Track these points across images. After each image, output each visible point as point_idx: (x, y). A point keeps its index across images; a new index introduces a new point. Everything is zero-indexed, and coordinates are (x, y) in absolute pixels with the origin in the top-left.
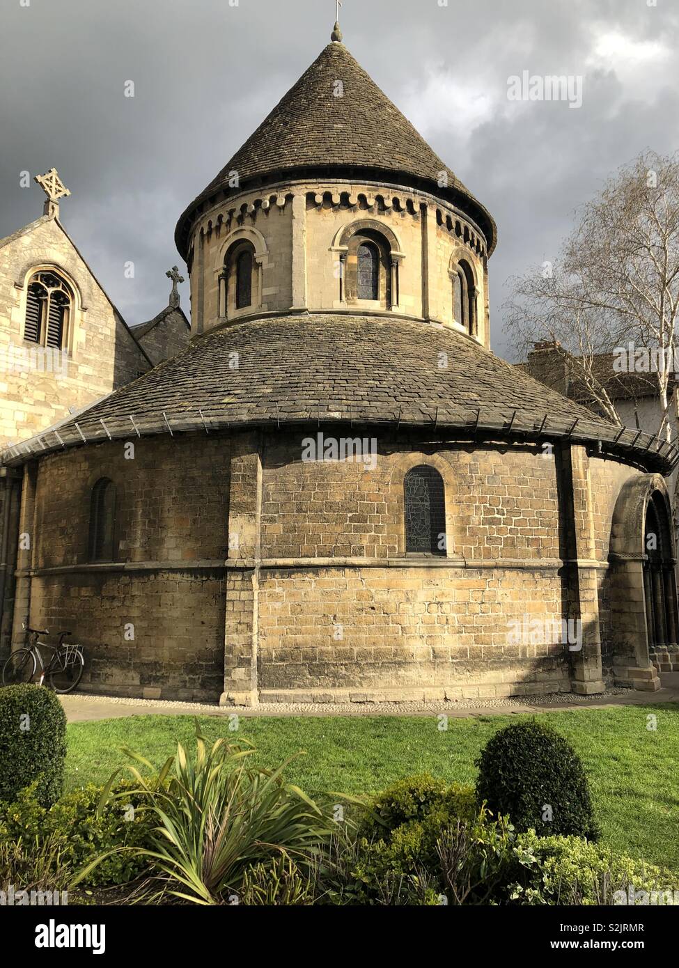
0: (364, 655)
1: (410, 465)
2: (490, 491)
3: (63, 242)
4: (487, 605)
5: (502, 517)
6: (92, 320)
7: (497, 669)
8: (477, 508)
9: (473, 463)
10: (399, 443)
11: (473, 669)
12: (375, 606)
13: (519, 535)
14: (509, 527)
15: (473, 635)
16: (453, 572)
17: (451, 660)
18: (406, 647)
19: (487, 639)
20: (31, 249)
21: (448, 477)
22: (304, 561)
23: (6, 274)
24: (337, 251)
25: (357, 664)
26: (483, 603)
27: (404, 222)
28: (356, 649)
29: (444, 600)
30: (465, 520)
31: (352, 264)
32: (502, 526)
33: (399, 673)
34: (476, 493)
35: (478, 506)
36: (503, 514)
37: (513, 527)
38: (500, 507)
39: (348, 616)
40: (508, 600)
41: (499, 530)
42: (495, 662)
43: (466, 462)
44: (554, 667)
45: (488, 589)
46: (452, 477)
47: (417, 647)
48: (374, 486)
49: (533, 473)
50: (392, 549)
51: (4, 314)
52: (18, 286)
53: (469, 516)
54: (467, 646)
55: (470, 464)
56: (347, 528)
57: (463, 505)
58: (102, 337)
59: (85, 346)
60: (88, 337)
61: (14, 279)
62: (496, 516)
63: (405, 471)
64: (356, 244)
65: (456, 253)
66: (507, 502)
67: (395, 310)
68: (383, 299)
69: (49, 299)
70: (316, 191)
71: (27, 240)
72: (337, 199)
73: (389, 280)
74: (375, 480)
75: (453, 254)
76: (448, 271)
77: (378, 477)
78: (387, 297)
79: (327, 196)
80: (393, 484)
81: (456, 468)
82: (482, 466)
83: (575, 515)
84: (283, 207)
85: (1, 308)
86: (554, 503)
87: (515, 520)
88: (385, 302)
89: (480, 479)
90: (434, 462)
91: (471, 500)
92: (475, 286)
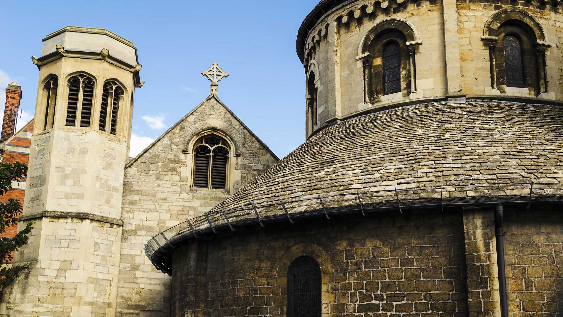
1: (293, 257)
2: (367, 275)
3: (220, 111)
5: (381, 303)
6: (246, 162)
9: (349, 248)
20: (195, 122)
21: (327, 266)
23: (177, 145)
24: (360, 59)
27: (420, 11)
30: (340, 307)
31: (376, 66)
32: (381, 312)
34: (352, 280)
35: (353, 293)
36: (382, 300)
37: (394, 313)
38: (379, 292)
43: (342, 248)
46: (329, 266)
48: (264, 280)
49: (421, 251)
51: (175, 173)
52: (185, 152)
53: (344, 304)
55: (346, 251)
57: (338, 293)
58: (255, 172)
59: (240, 183)
60: (243, 175)
61: (182, 147)
62: (374, 302)
63: (289, 264)
64: (379, 46)
65: (496, 17)
66: (386, 287)
67: (413, 97)
68: (405, 89)
69: (211, 154)
70: (343, 14)
71: (192, 118)
72: (357, 14)
73: (409, 70)
74: (265, 275)
75: (490, 20)
76: (482, 40)
77: (268, 272)
78: (409, 86)
79: (351, 14)
80: (279, 277)
81: (333, 256)
82: (358, 250)
83: (470, 296)
84: (326, 36)
85: (173, 170)
86: (451, 283)
87: (396, 305)
88: (406, 91)
89: (356, 264)
90: (313, 252)
91: (346, 287)
92: (539, 41)
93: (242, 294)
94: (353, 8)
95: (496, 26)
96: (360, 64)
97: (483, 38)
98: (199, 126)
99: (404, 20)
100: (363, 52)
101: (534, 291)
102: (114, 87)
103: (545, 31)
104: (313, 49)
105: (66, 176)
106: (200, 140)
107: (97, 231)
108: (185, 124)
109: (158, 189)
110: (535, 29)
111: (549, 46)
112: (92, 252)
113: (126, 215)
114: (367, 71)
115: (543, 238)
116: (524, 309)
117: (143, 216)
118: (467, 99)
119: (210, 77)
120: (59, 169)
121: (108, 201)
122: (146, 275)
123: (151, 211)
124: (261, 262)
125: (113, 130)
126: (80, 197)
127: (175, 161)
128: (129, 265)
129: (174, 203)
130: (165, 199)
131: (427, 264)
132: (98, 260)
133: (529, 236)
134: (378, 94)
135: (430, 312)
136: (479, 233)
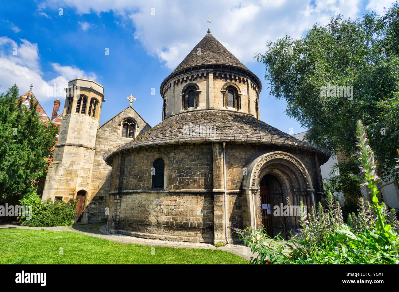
0: (139, 221)
2: (180, 165)
3: (132, 111)
4: (177, 206)
7: (180, 230)
8: (175, 171)
10: (152, 152)
11: (171, 229)
12: (143, 205)
13: (191, 180)
14: (187, 178)
15: (171, 217)
16: (165, 194)
17: (163, 225)
18: (149, 219)
19: (176, 218)
21: (166, 162)
22: (128, 191)
23: (116, 123)
24: (181, 95)
25: (137, 224)
26: (175, 205)
27: (201, 81)
28: (137, 219)
29: (162, 204)
30: (171, 176)
31: (186, 98)
32: (184, 177)
33: (147, 228)
34: (175, 166)
36: (185, 173)
37: (189, 178)
38: (184, 171)
39: (136, 208)
40: (185, 204)
41: (183, 179)
42: (179, 228)
44: (205, 232)
45: (177, 200)
46: (167, 161)
47: (153, 219)
48: (145, 167)
49: (198, 157)
50: (148, 187)
52: (120, 125)
53: (172, 174)
54: (169, 221)
55: (173, 157)
56: (138, 181)
57: (170, 171)
61: (118, 123)
62: (182, 174)
63: (154, 161)
64: (187, 91)
65: (226, 84)
66: (187, 169)
67: (198, 108)
68: (195, 106)
69: (129, 126)
70: (176, 80)
71: (123, 113)
72: (181, 80)
73: (197, 100)
74: (145, 165)
75: (224, 85)
76: (221, 91)
77: (146, 164)
78: (197, 105)
79: (179, 80)
80: (150, 165)
81: (169, 158)
82: (177, 156)
83: (214, 172)
84: (170, 87)
85: (115, 131)
86: (208, 168)
87: (190, 175)
88: (196, 107)
89: (177, 161)
90: (162, 157)
91: (173, 169)
92: (239, 93)
93: (137, 171)
94: (180, 78)
95: (226, 87)
96: (181, 97)
97: (221, 90)
98: (125, 116)
99: (196, 83)
100: (182, 93)
101: (235, 171)
102: (95, 101)
103: (241, 90)
104: (166, 91)
105: (75, 131)
106: (125, 121)
107: (85, 151)
108: (120, 115)
109: (109, 137)
110: (238, 89)
111: (242, 95)
112: (83, 158)
113: (97, 146)
114: (183, 99)
115: (238, 154)
116: (231, 177)
117: (103, 146)
118: (216, 110)
119: (130, 100)
120: (72, 128)
121: (90, 141)
122: (103, 167)
123: (106, 145)
124: (144, 160)
125: (93, 116)
126: (80, 138)
127: (116, 128)
128: (97, 163)
129: (115, 142)
130: (112, 141)
131: (200, 161)
132: (85, 161)
133: (233, 153)
134: (187, 107)
135: (201, 177)
136: (217, 151)
